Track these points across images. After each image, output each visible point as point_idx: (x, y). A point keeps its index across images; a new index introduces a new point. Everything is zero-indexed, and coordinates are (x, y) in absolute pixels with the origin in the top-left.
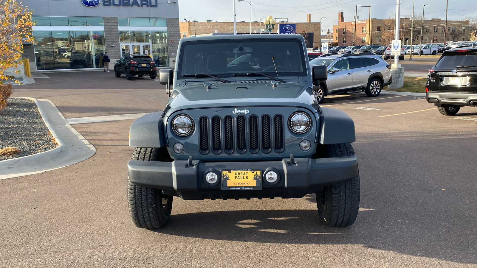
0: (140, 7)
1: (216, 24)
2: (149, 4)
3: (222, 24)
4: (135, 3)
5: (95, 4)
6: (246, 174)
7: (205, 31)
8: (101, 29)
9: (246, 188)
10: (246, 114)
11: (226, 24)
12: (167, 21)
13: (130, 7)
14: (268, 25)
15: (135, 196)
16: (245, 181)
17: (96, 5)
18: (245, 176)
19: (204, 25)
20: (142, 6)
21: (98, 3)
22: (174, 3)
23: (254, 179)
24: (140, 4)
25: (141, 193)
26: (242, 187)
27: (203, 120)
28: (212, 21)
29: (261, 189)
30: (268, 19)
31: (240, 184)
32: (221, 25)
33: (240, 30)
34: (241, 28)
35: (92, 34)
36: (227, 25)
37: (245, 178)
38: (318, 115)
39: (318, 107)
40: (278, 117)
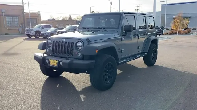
6: (54, 61)
10: (64, 41)
23: (56, 63)
26: (53, 65)
38: (87, 44)
39: (88, 40)
40: (73, 43)
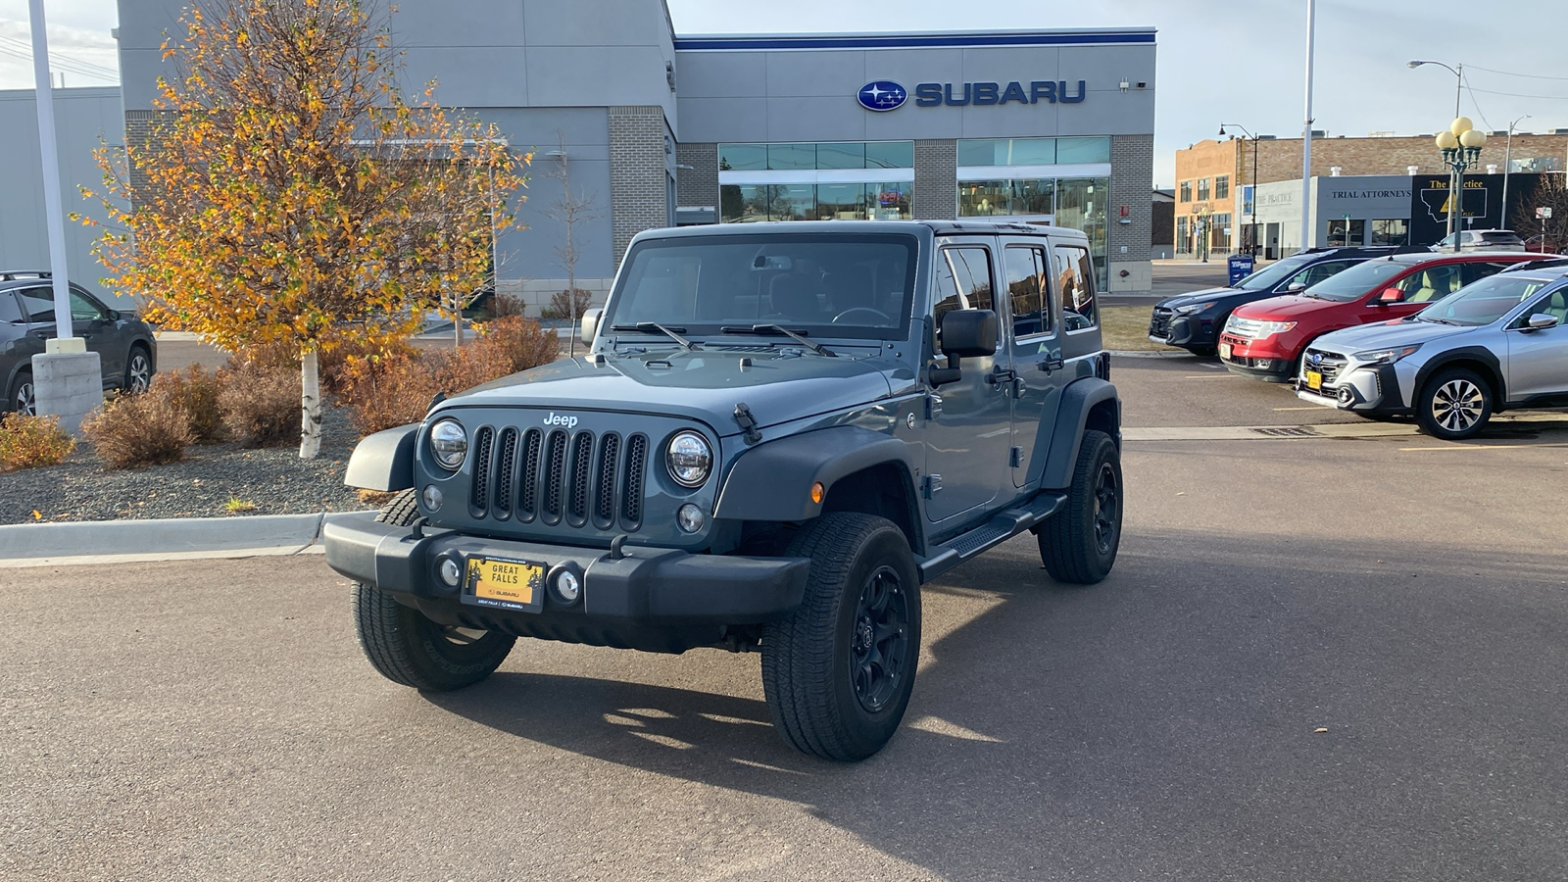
0: (1030, 105)
1: (1340, 143)
2: (1057, 94)
3: (1360, 144)
4: (1013, 93)
5: (893, 102)
6: (514, 570)
7: (1296, 168)
8: (906, 175)
9: (509, 605)
10: (570, 427)
11: (1378, 145)
12: (1112, 146)
13: (997, 108)
14: (1456, 150)
15: (360, 599)
16: (510, 587)
17: (895, 105)
18: (512, 575)
19: (1295, 149)
20: (1034, 101)
21: (903, 99)
22: (1141, 85)
23: (529, 586)
24: (1028, 96)
25: (371, 594)
26: (502, 601)
27: (485, 433)
28: (1325, 137)
29: (539, 611)
30: (1453, 131)
31: (499, 593)
32: (1356, 147)
33: (1432, 163)
34: (1436, 157)
35: (878, 192)
36: (1379, 149)
37: (511, 580)
38: (739, 444)
39: (748, 422)
40: (638, 441)
